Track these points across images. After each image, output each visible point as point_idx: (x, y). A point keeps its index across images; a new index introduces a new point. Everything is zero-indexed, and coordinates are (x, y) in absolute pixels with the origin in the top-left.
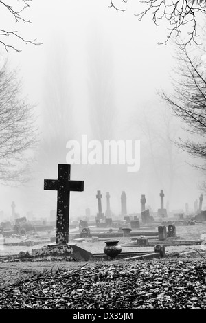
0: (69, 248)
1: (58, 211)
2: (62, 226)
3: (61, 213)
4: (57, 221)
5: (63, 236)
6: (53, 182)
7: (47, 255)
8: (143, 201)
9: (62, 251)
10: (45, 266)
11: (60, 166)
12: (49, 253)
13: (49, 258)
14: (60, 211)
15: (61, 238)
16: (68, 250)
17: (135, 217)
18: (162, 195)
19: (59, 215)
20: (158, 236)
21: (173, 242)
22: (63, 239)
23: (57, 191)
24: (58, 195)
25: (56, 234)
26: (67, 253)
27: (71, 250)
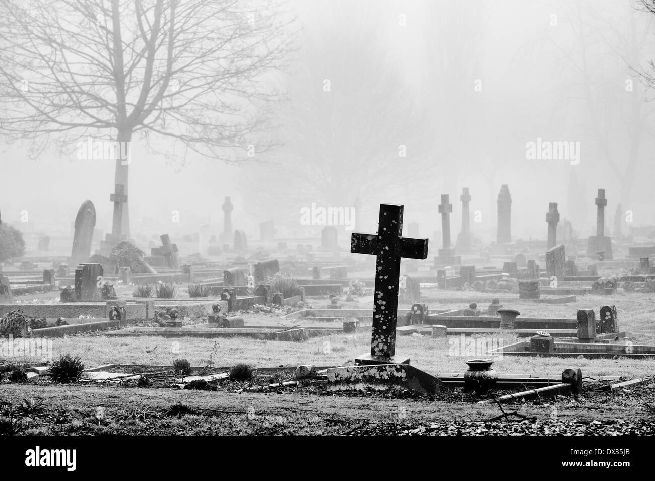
0: (397, 370)
1: (376, 295)
2: (384, 323)
3: (383, 299)
4: (375, 314)
5: (386, 343)
6: (370, 238)
7: (357, 381)
8: (553, 217)
9: (385, 375)
10: (359, 408)
11: (384, 208)
12: (360, 376)
13: (360, 387)
14: (381, 295)
15: (381, 345)
16: (395, 374)
17: (531, 264)
18: (601, 202)
19: (380, 302)
20: (575, 331)
21: (609, 349)
22: (385, 347)
23: (375, 257)
24: (379, 264)
25: (371, 337)
26: (393, 380)
27: (402, 374)
